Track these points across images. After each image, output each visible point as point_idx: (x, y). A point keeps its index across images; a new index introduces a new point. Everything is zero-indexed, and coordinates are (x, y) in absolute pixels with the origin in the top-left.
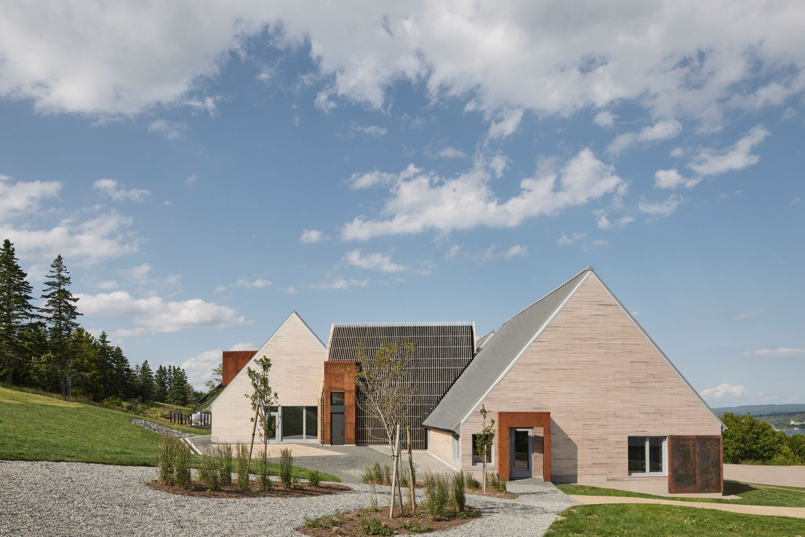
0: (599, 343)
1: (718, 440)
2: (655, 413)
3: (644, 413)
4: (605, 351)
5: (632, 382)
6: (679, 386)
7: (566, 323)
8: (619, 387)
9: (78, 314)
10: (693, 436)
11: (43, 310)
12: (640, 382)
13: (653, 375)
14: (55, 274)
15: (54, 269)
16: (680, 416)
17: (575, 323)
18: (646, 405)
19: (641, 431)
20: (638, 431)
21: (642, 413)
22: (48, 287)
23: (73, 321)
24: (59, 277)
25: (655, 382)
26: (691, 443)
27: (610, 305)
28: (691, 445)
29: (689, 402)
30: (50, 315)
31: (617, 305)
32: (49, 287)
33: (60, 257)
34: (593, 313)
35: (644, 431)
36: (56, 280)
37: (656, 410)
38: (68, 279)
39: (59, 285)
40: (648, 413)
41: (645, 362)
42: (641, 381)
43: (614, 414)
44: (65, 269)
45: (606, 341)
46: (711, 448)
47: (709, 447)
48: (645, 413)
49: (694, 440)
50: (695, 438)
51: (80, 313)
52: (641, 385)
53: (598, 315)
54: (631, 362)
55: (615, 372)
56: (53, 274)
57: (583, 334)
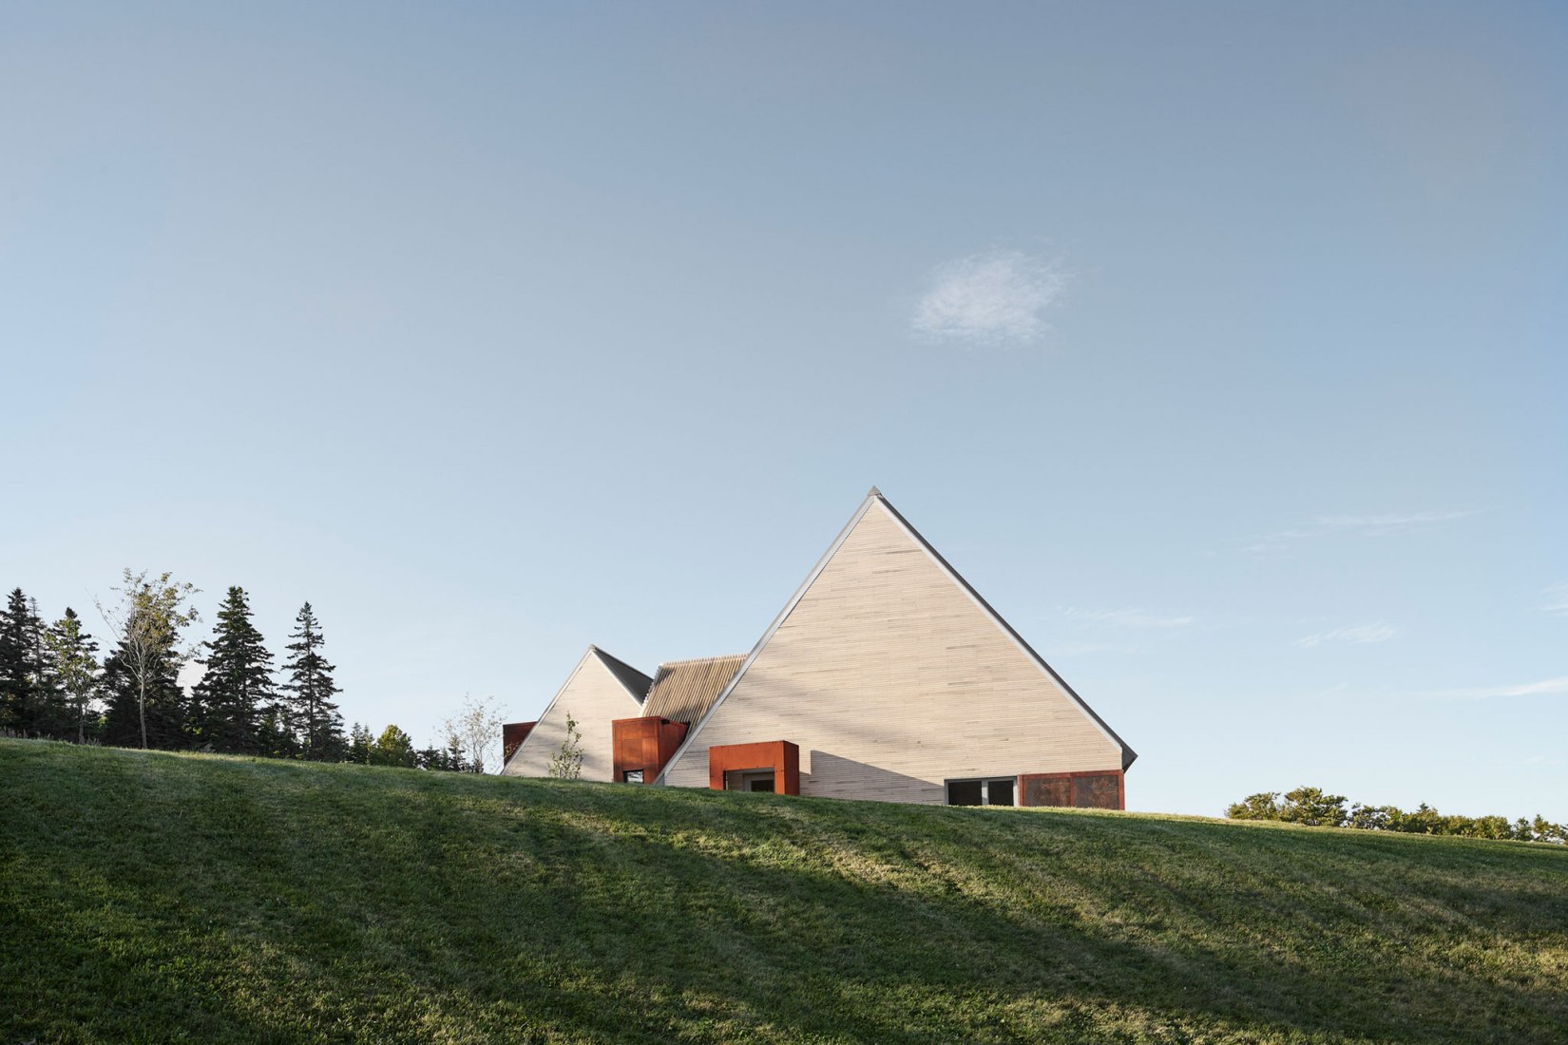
0: (889, 621)
1: (1114, 779)
2: (994, 736)
3: (972, 737)
4: (900, 633)
5: (950, 684)
6: (1039, 684)
7: (832, 590)
8: (927, 694)
9: (334, 690)
10: (1066, 773)
11: (286, 687)
12: (966, 683)
13: (988, 667)
14: (302, 631)
15: (299, 624)
16: (1039, 739)
17: (847, 589)
18: (977, 722)
19: (969, 770)
20: (961, 770)
21: (968, 737)
22: (292, 652)
23: (325, 700)
24: (308, 635)
25: (994, 680)
26: (1062, 786)
27: (908, 551)
28: (1062, 789)
29: (1057, 712)
30: (296, 695)
31: (920, 550)
32: (295, 651)
33: (307, 604)
34: (879, 569)
35: (974, 770)
36: (303, 641)
37: (995, 730)
38: (320, 637)
39: (308, 646)
40: (980, 737)
41: (973, 646)
42: (968, 680)
43: (919, 742)
44: (315, 622)
45: (903, 615)
46: (1102, 793)
47: (1098, 793)
48: (975, 737)
49: (1069, 780)
50: (1069, 776)
51: (338, 689)
52: (966, 688)
53: (887, 571)
54: (948, 648)
55: (920, 668)
56: (298, 632)
57: (861, 607)
